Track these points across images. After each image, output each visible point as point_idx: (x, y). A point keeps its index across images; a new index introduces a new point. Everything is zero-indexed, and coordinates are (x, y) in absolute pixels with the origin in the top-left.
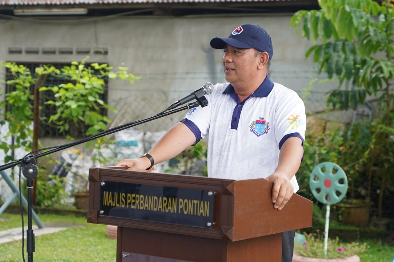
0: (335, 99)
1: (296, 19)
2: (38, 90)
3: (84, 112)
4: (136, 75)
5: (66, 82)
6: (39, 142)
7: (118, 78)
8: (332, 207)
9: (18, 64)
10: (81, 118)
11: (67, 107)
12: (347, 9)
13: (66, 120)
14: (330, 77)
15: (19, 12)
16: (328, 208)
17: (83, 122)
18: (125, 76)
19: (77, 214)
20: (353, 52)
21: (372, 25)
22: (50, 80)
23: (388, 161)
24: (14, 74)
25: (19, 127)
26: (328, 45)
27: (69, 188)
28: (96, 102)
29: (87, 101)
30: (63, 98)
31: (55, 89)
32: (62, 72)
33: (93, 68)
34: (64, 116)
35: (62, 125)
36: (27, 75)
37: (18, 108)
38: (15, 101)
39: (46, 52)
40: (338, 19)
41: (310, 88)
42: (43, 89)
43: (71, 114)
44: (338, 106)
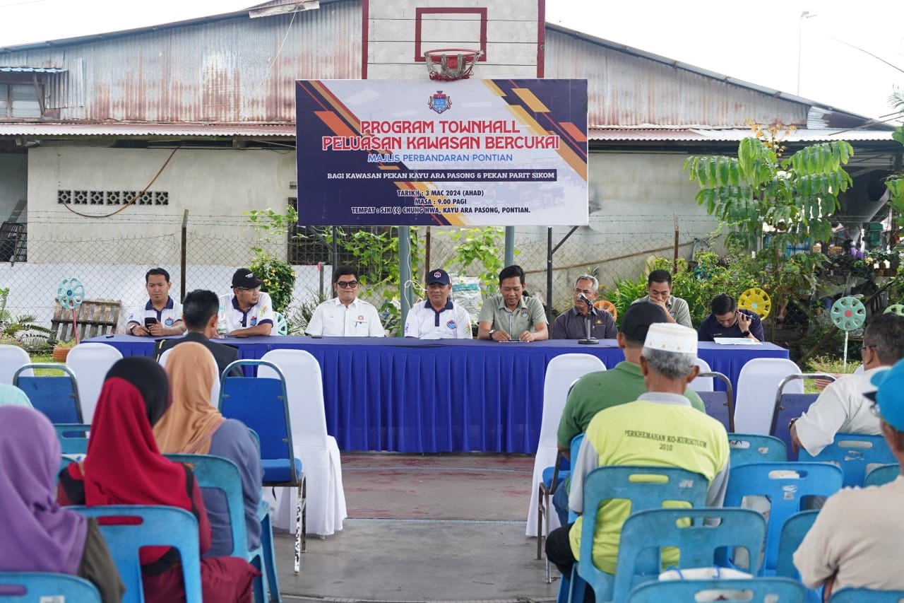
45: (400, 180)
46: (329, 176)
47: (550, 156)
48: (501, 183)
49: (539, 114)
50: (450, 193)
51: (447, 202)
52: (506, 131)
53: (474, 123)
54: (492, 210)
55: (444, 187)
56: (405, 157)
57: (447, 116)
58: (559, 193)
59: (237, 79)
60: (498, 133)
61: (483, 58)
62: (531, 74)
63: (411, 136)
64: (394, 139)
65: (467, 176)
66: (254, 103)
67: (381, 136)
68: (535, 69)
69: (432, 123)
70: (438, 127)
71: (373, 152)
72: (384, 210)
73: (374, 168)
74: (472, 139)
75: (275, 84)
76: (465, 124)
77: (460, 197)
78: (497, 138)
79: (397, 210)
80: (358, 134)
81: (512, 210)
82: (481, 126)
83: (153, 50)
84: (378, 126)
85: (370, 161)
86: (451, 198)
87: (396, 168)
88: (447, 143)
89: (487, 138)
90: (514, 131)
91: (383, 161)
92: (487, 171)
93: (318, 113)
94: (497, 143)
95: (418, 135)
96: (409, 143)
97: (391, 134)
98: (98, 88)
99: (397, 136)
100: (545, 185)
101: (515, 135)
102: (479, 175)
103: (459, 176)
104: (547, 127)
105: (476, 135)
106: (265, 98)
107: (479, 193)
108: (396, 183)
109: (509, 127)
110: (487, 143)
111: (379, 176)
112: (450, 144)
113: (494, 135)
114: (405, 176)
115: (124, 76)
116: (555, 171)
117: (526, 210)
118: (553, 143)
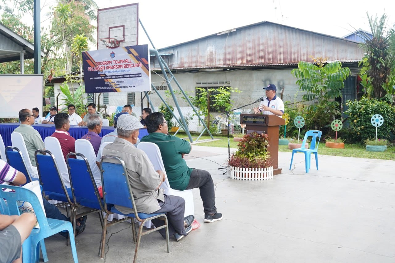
0: (305, 97)
1: (292, 72)
2: (209, 96)
3: (224, 103)
4: (241, 91)
5: (218, 93)
6: (210, 113)
7: (235, 92)
8: (300, 129)
9: (203, 88)
10: (223, 105)
11: (219, 102)
12: (307, 69)
13: (218, 106)
14: (303, 90)
15: (200, 70)
16: (299, 129)
17: (224, 107)
18: (237, 91)
19: (223, 136)
20: (311, 82)
21: (316, 74)
22: (213, 93)
23: (322, 117)
24: (201, 91)
25: (203, 108)
26: (303, 80)
27: (218, 128)
28: (228, 100)
29: (225, 100)
30: (218, 99)
31: (215, 96)
32: (216, 90)
33: (227, 89)
34: (218, 104)
35: (217, 107)
36: (205, 92)
37: (203, 102)
38: (202, 100)
39: (209, 83)
40: (304, 72)
41: (297, 94)
42: (211, 96)
43: (220, 104)
44: (306, 99)
45: (105, 79)
46: (91, 79)
47: (139, 69)
48: (128, 78)
49: (136, 56)
50: (116, 82)
51: (116, 85)
52: (128, 62)
53: (121, 60)
54: (126, 87)
55: (115, 80)
56: (106, 72)
57: (115, 59)
58: (142, 81)
59: (215, 53)
60: (127, 63)
61: (124, 41)
62: (135, 44)
63: (107, 65)
64: (103, 67)
65: (120, 77)
66: (220, 60)
67: (100, 66)
68: (136, 42)
69: (111, 61)
70: (113, 62)
71: (99, 71)
72: (102, 88)
73: (99, 76)
74: (121, 65)
75: (225, 54)
76: (119, 61)
77: (119, 83)
78: (127, 65)
79: (105, 88)
80: (95, 66)
81: (131, 87)
82: (122, 61)
83: (195, 47)
84: (99, 63)
85: (98, 74)
86: (117, 84)
87: (104, 75)
88: (115, 67)
89: (124, 65)
90: (130, 62)
91: (101, 74)
92: (125, 75)
93: (87, 61)
94: (127, 66)
95: (108, 65)
96: (106, 68)
97: (103, 66)
98: (181, 58)
99: (104, 66)
100: (139, 78)
101: (130, 63)
102: (123, 76)
103: (118, 77)
104: (138, 60)
105: (121, 64)
106: (223, 58)
107: (123, 82)
108: (104, 80)
109: (129, 61)
110: (124, 66)
111: (101, 78)
112: (116, 67)
113: (126, 64)
114: (106, 78)
115: (187, 55)
116: (141, 74)
117: (135, 87)
118: (140, 65)
